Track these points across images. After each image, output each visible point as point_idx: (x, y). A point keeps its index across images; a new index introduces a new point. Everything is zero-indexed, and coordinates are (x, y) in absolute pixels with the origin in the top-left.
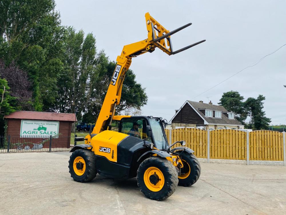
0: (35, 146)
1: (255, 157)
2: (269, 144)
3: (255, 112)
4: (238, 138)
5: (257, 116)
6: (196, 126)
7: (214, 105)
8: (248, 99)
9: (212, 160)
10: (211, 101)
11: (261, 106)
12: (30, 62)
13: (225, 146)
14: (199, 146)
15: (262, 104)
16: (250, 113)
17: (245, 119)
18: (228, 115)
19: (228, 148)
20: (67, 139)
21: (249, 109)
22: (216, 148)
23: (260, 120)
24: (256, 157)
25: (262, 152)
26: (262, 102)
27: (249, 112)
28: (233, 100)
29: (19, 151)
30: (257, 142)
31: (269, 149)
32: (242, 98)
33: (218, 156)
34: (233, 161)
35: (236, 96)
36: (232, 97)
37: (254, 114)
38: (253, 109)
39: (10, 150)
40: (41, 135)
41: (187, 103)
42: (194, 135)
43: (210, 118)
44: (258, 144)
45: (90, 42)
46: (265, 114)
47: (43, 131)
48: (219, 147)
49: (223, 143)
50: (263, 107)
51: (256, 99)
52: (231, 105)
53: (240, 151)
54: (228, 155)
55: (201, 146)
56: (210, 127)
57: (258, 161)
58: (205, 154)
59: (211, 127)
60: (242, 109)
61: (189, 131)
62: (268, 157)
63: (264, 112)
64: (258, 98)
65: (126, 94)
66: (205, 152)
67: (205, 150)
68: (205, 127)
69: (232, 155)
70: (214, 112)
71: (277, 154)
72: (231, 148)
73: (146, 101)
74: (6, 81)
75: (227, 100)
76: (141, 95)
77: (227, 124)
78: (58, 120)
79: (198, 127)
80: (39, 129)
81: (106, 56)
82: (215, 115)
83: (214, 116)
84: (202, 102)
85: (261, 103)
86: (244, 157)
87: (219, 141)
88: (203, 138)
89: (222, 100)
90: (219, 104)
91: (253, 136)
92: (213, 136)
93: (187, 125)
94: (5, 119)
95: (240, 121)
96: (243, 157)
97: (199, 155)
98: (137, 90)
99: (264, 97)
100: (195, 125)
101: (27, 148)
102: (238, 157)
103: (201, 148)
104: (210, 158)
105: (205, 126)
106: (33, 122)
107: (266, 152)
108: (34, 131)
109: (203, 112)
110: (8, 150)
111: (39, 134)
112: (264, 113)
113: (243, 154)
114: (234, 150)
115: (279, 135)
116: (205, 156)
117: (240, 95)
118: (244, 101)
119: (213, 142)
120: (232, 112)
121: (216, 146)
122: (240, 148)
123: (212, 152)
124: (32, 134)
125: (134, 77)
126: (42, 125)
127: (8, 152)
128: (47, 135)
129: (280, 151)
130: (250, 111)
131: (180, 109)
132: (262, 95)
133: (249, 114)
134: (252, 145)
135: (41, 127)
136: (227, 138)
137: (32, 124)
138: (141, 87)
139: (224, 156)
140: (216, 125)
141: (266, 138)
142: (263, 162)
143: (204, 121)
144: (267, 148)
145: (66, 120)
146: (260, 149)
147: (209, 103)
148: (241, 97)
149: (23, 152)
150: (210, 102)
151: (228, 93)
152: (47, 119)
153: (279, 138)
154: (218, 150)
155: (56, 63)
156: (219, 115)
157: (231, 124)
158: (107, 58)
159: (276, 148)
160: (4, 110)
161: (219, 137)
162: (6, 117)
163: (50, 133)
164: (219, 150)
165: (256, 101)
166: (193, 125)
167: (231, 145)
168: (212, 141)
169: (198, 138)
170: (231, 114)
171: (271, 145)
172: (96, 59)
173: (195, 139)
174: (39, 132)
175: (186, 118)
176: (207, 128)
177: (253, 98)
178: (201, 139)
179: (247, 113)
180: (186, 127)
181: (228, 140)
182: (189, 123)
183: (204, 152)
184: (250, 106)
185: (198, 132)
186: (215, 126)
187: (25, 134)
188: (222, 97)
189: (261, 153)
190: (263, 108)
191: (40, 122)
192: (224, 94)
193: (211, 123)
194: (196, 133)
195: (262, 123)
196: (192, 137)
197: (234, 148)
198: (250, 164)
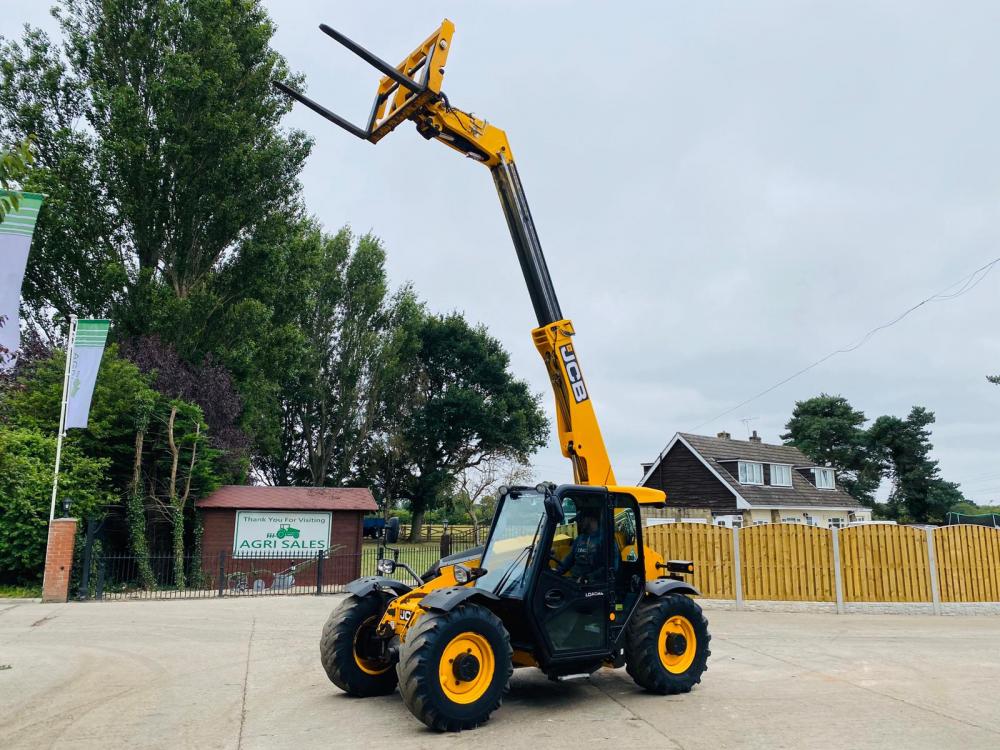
0: (277, 580)
1: (858, 592)
2: (891, 561)
3: (904, 464)
4: (812, 546)
5: (910, 475)
6: (712, 514)
7: (766, 446)
8: (878, 421)
9: (747, 603)
10: (755, 433)
11: (924, 443)
12: (232, 345)
13: (779, 567)
14: (715, 567)
15: (926, 437)
16: (888, 468)
17: (876, 486)
18: (814, 475)
19: (787, 571)
20: (352, 560)
21: (885, 455)
22: (757, 572)
23: (924, 491)
24: (862, 595)
25: (875, 580)
26: (926, 428)
27: (885, 462)
28: (830, 424)
29: (242, 593)
30: (862, 553)
31: (892, 572)
32: (859, 418)
33: (762, 593)
34: (803, 605)
35: (839, 412)
36: (826, 415)
37: (901, 471)
38: (897, 454)
39: (224, 591)
40: (284, 550)
41: (678, 442)
42: (699, 540)
43: (755, 486)
44: (862, 560)
45: (370, 263)
46: (937, 470)
47: (290, 539)
48: (764, 571)
49: (775, 559)
50: (930, 447)
51: (905, 419)
52: (826, 442)
53: (818, 578)
54: (788, 590)
55: (718, 568)
56: (756, 518)
57: (866, 605)
58: (731, 588)
59: (761, 517)
60: (862, 454)
61: (687, 531)
62: (890, 593)
63: (936, 463)
64: (911, 416)
65: (482, 416)
66: (730, 583)
67: (730, 578)
68: (739, 518)
69: (800, 588)
70: (766, 468)
71: (915, 583)
72: (795, 571)
73: (543, 435)
74: (198, 409)
75: (811, 425)
76: (528, 416)
77: (812, 504)
78: (331, 508)
79: (720, 518)
80: (281, 534)
81: (418, 302)
82: (769, 480)
83: (767, 481)
84: (728, 435)
85: (923, 434)
86: (831, 594)
87: (763, 553)
88: (724, 548)
89: (792, 425)
90: (783, 438)
91: (850, 539)
92: (748, 541)
93: (682, 513)
94: (198, 508)
95: (857, 493)
96: (828, 594)
97: (716, 593)
98: (515, 400)
99: (931, 415)
100: (709, 511)
101: (260, 585)
102: (815, 594)
103: (719, 573)
104: (743, 599)
105: (741, 513)
106: (267, 516)
107: (885, 578)
108: (269, 539)
109: (731, 468)
110: (221, 592)
111: (280, 549)
112: (935, 467)
113: (827, 587)
114: (803, 577)
115: (917, 537)
116: (731, 593)
117: (851, 408)
118: (866, 427)
119: (749, 556)
120: (830, 464)
121: (757, 566)
122: (817, 570)
123: (747, 584)
124: (262, 549)
125: (504, 360)
126: (287, 522)
127: (221, 595)
128: (301, 549)
129: (921, 576)
130: (888, 461)
131: (659, 462)
132: (922, 407)
133: (885, 470)
134: (848, 563)
135: (286, 527)
136: (785, 546)
137: (264, 520)
138: (527, 390)
139: (777, 594)
140: (777, 510)
141: (882, 543)
142: (879, 606)
143: (734, 497)
144: (888, 569)
145: (350, 506)
146: (871, 573)
147: (751, 438)
148: (856, 414)
149: (256, 596)
150: (752, 435)
151: (810, 402)
152: (302, 507)
153: (917, 543)
154: (761, 578)
155: (288, 339)
156: (782, 477)
157: (825, 505)
158: (422, 306)
159: (910, 570)
160: (197, 487)
161: (762, 545)
162: (202, 505)
163: (307, 544)
164: (765, 576)
165: (905, 425)
166: (701, 511)
167: (794, 563)
168: (745, 556)
169: (710, 547)
170: (825, 472)
171: (898, 561)
172: (387, 312)
173: (703, 550)
174: (279, 541)
175: (679, 488)
176: (745, 521)
177: (894, 419)
178: (717, 551)
179: (881, 467)
180: (678, 518)
181: (785, 550)
182: (688, 506)
183: (727, 582)
184: (888, 445)
185: (709, 532)
186: (774, 513)
187: (245, 549)
188: (794, 417)
189: (871, 582)
190: (930, 449)
191: (282, 516)
192: (799, 405)
193: (760, 503)
194: (706, 535)
195: (930, 499)
196: (695, 545)
197: (802, 571)
198: (846, 613)
